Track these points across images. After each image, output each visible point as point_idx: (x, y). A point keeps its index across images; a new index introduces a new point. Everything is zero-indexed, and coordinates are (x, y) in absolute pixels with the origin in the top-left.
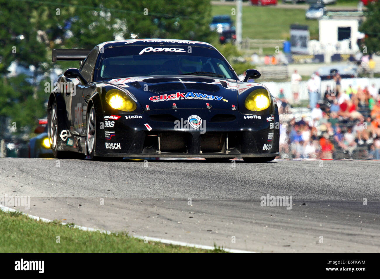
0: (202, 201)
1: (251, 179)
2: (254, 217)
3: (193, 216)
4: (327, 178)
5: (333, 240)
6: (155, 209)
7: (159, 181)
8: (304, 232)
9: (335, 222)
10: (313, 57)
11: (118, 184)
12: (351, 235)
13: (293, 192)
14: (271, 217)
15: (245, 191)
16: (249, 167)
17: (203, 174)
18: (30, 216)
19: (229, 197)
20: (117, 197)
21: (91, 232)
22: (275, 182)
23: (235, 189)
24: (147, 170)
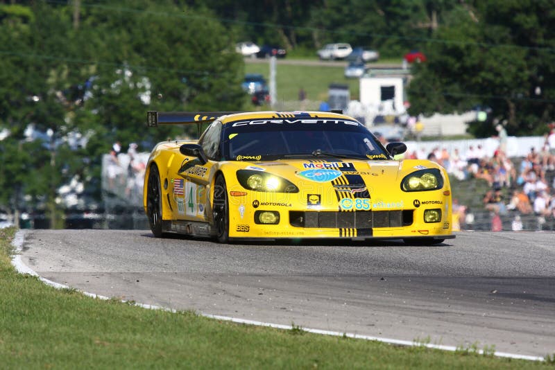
0: (270, 276)
2: (329, 294)
3: (263, 292)
5: (421, 319)
6: (219, 285)
8: (386, 310)
9: (420, 298)
11: (174, 257)
12: (439, 313)
13: (368, 267)
14: (349, 294)
15: (315, 265)
18: (86, 293)
19: (299, 271)
20: (176, 271)
21: (154, 310)
22: (346, 255)
23: (304, 263)
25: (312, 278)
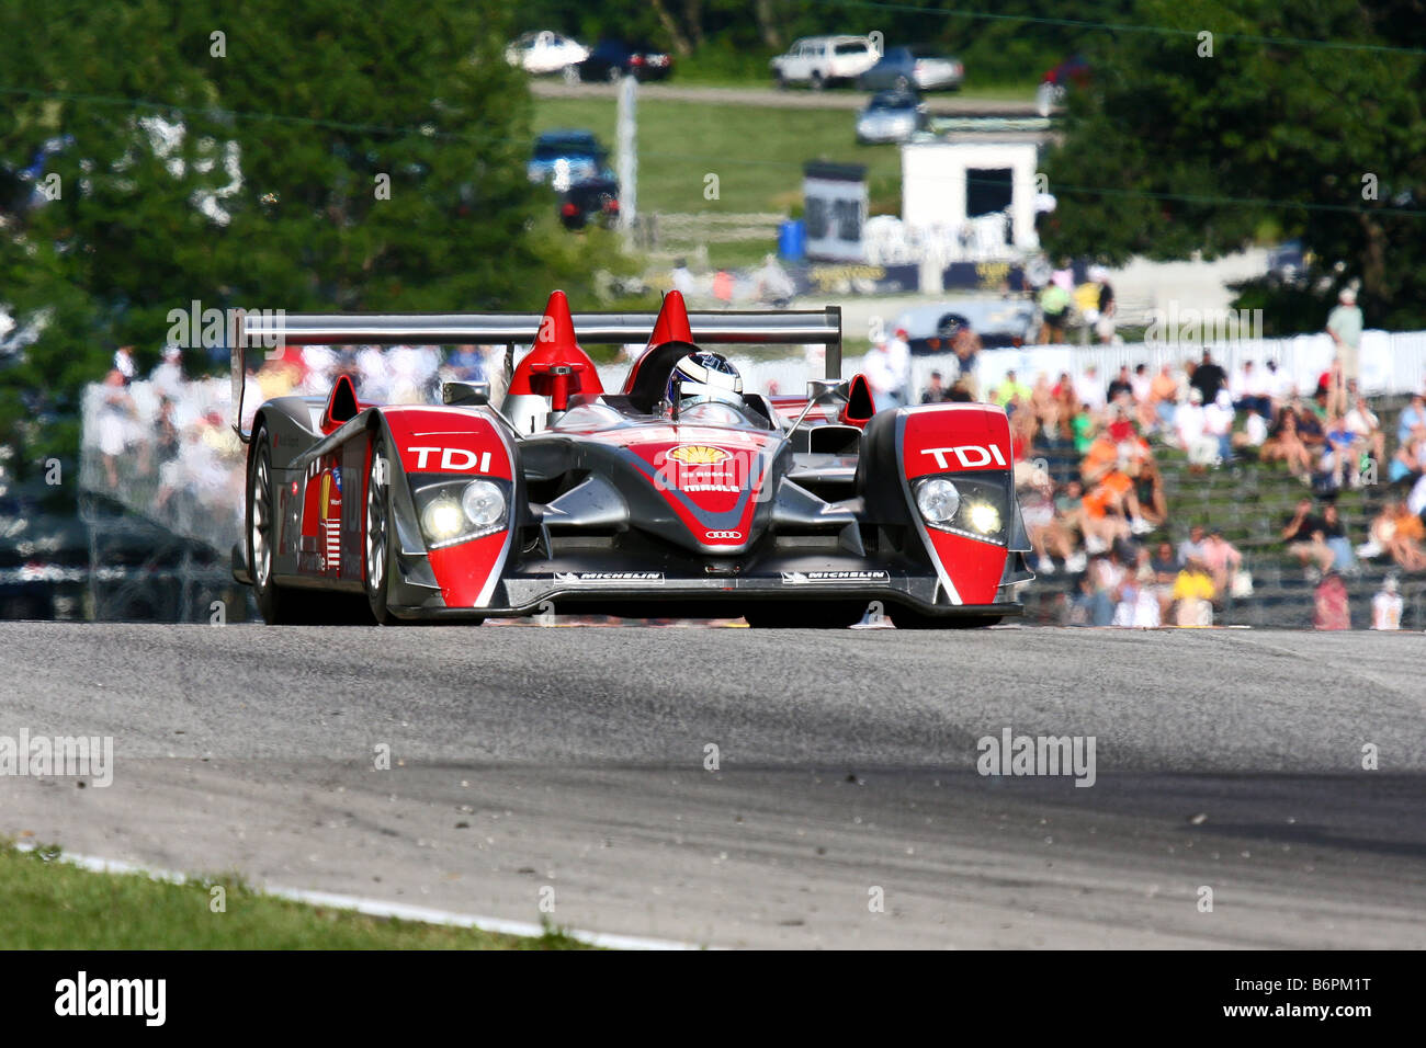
0: (500, 767)
1: (671, 695)
2: (679, 826)
3: (470, 820)
4: (930, 688)
5: (953, 903)
6: (339, 797)
7: (353, 702)
8: (850, 873)
9: (960, 838)
10: (879, 274)
11: (211, 708)
12: (1015, 884)
13: (813, 739)
14: (740, 823)
15: (647, 735)
16: (663, 651)
17: (505, 677)
19: (594, 753)
20: (209, 754)
21: (117, 876)
22: (751, 705)
23: (614, 728)
24: (313, 661)
25: (629, 777)
